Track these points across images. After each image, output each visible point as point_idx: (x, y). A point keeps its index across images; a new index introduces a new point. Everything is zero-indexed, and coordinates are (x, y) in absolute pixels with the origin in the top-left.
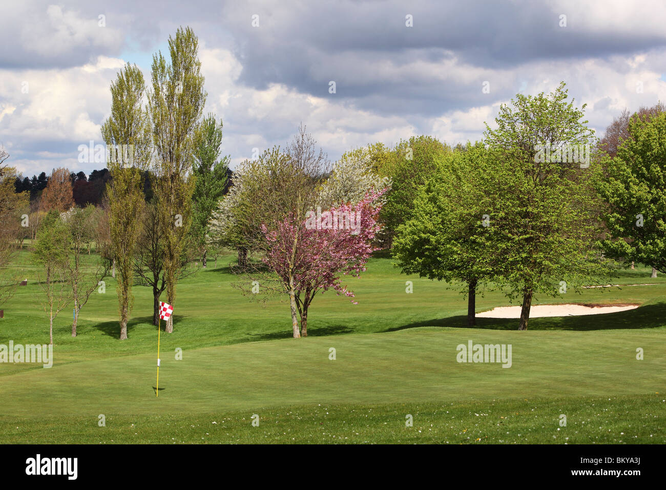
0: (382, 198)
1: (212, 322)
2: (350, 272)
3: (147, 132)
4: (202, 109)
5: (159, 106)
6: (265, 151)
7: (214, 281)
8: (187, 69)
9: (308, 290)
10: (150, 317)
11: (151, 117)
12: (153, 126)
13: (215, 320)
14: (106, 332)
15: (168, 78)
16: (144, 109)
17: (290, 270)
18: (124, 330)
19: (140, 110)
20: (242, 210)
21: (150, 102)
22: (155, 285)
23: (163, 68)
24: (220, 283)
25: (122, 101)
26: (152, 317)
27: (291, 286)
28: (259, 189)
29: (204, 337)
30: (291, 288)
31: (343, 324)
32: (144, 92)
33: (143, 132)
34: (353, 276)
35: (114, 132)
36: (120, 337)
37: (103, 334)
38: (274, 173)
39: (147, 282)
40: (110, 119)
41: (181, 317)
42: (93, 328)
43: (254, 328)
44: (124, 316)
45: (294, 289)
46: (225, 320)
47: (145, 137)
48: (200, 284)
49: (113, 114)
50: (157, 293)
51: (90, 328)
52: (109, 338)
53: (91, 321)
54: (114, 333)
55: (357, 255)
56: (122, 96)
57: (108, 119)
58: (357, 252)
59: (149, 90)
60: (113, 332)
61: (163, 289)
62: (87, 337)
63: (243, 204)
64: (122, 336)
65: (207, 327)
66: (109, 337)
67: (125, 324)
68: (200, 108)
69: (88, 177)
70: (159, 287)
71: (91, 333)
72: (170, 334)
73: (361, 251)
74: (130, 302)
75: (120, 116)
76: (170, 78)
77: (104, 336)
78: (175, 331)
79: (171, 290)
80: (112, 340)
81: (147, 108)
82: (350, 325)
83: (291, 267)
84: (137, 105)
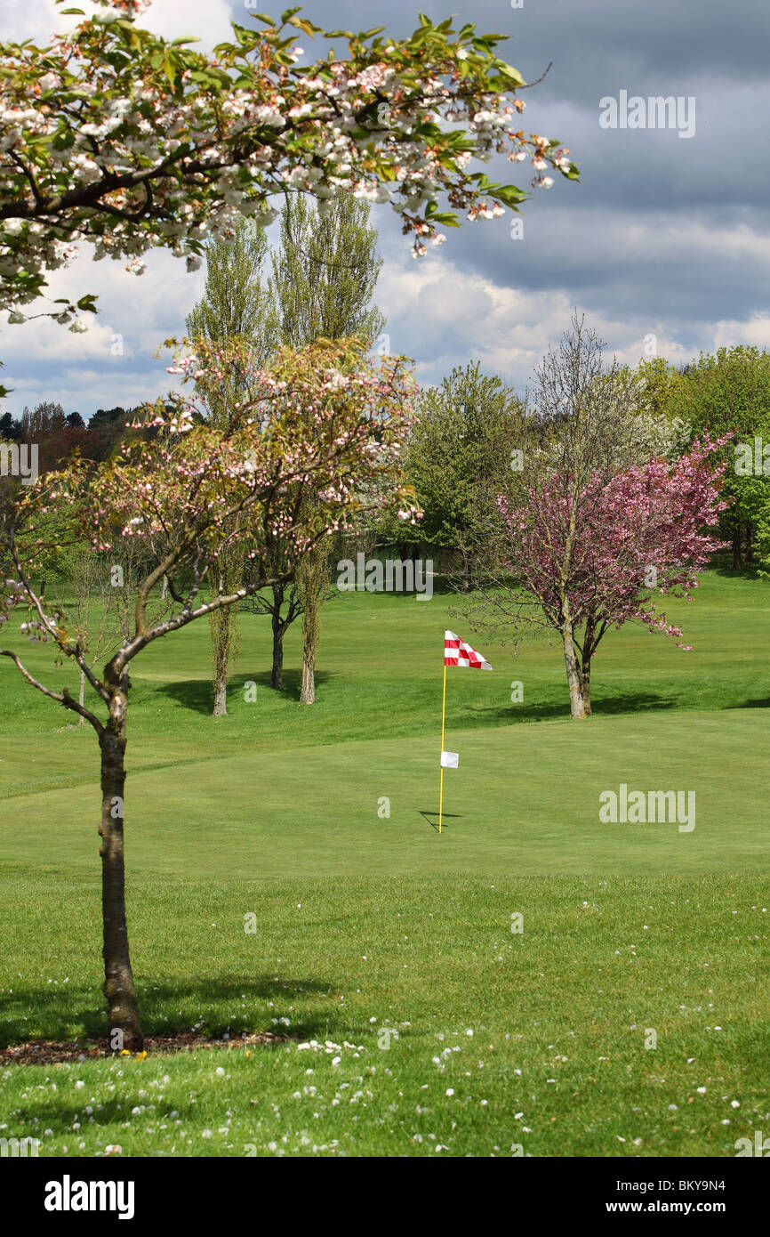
0: (671, 457)
1: (386, 683)
2: (671, 590)
3: (271, 326)
4: (372, 287)
5: (292, 280)
6: (454, 370)
7: (359, 609)
8: (345, 217)
9: (591, 623)
10: (264, 674)
11: (278, 301)
12: (282, 317)
13: (391, 680)
14: (182, 701)
15: (310, 231)
16: (264, 286)
17: (563, 584)
18: (221, 698)
19: (257, 288)
20: (413, 475)
21: (276, 274)
22: (275, 611)
23: (302, 214)
24: (374, 611)
25: (225, 270)
26: (269, 672)
27: (565, 615)
28: (444, 438)
29: (382, 713)
30: (564, 618)
31: (649, 691)
32: (267, 254)
33: (264, 326)
34: (676, 596)
35: (209, 327)
36: (211, 711)
37: (177, 706)
38: (470, 409)
39: (260, 606)
40: (203, 301)
41: (325, 673)
42: (154, 694)
43: (472, 697)
44: (221, 671)
45: (570, 619)
46: (411, 680)
47: (267, 335)
48: (335, 613)
49: (208, 293)
50: (279, 628)
51: (147, 693)
52: (189, 713)
53: (145, 680)
54: (197, 704)
55: (686, 556)
56: (225, 262)
57: (199, 303)
58: (685, 550)
59: (278, 253)
60: (196, 701)
61: (290, 619)
62: (146, 711)
63: (414, 465)
64: (217, 710)
65: (378, 694)
66: (188, 710)
67: (223, 687)
68: (368, 286)
69: (87, 423)
70: (284, 616)
71: (152, 702)
72: (310, 706)
73: (692, 548)
74: (232, 645)
75: (222, 297)
76: (315, 233)
77: (180, 709)
78: (319, 701)
79: (313, 620)
80: (196, 717)
81: (270, 284)
82: (665, 693)
83: (565, 577)
84: (252, 278)
